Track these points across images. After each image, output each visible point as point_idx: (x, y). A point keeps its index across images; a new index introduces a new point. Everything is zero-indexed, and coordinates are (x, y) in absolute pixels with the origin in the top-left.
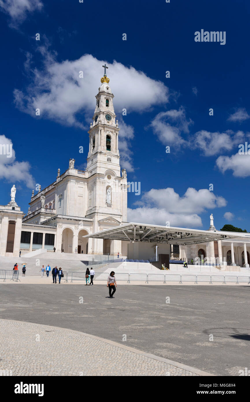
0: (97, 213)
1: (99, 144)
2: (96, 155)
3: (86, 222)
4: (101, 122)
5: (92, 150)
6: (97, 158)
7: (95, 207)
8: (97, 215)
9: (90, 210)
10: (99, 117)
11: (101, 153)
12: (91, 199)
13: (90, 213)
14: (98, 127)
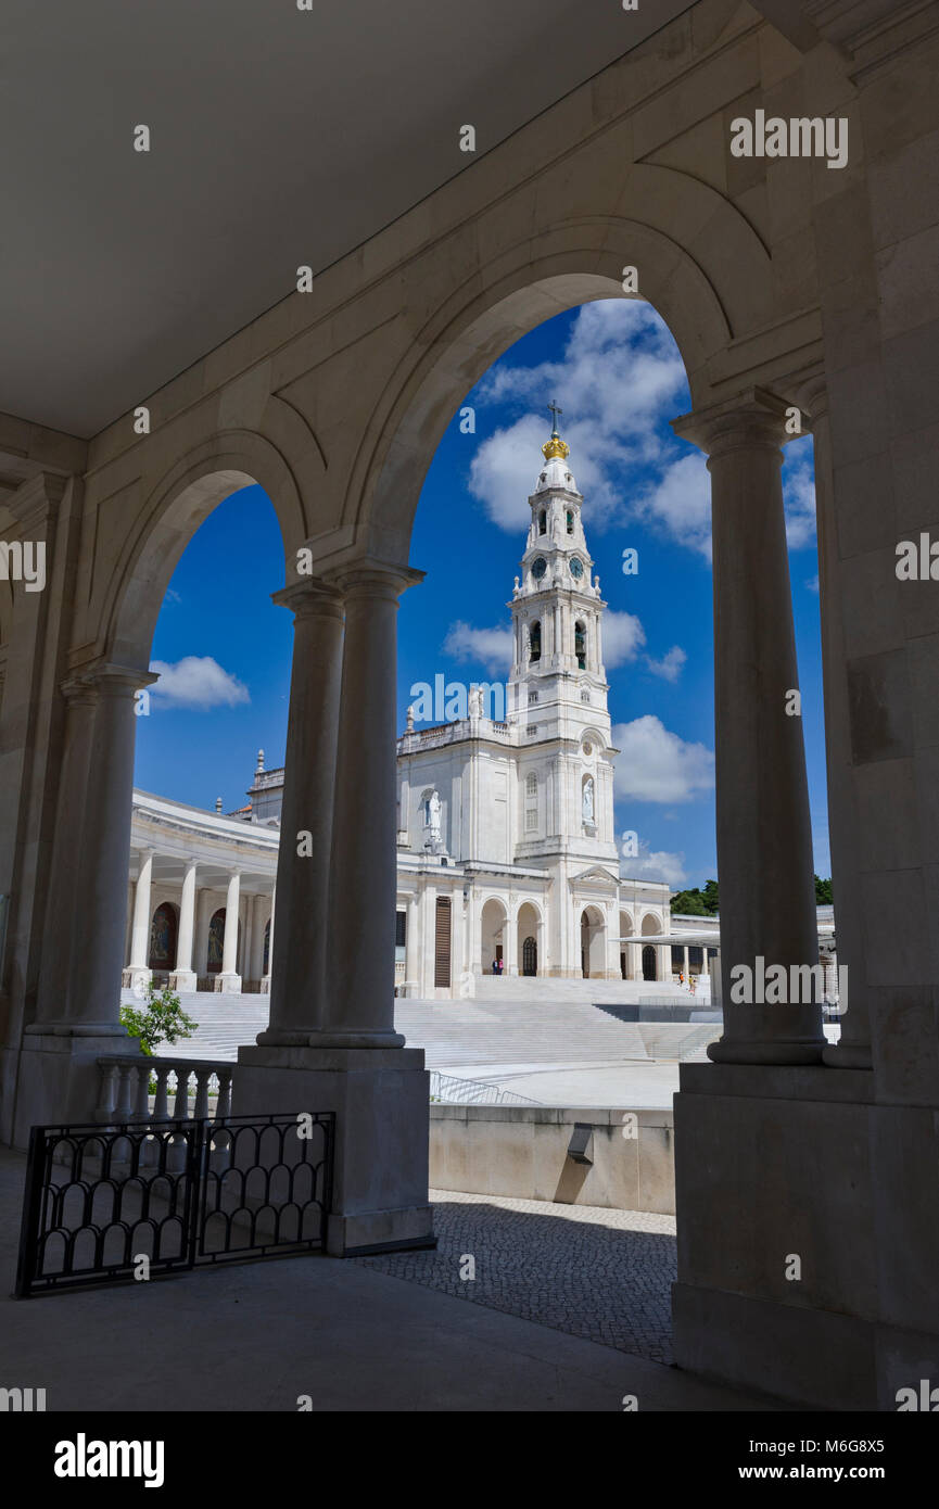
0: (567, 854)
1: (559, 649)
2: (551, 681)
3: (536, 882)
4: (561, 581)
5: (527, 663)
6: (556, 691)
7: (559, 837)
8: (566, 861)
9: (533, 843)
10: (551, 566)
11: (566, 676)
12: (535, 810)
13: (536, 852)
14: (552, 598)
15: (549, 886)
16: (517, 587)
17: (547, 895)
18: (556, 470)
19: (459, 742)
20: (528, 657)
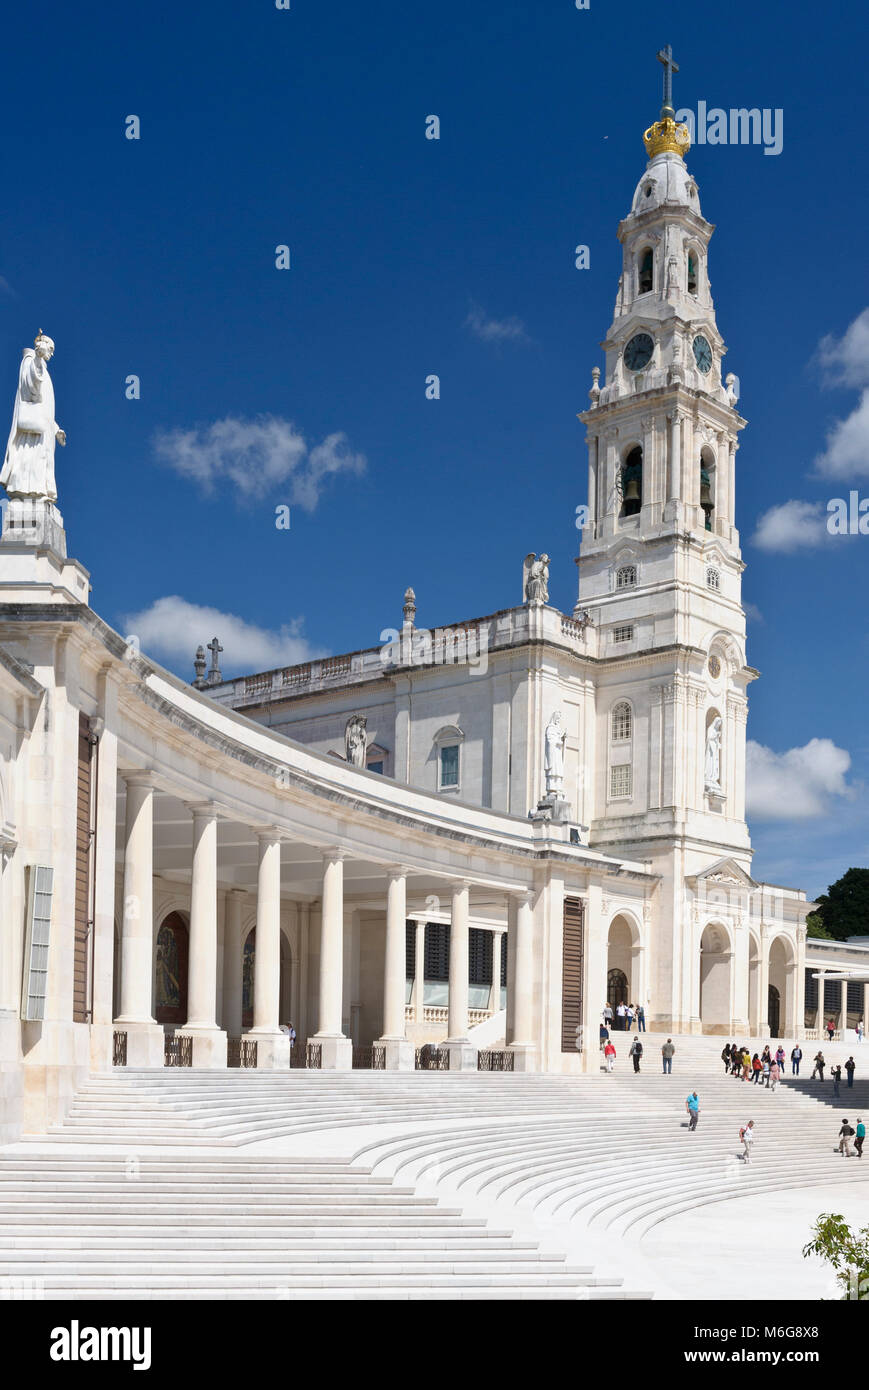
0: (684, 838)
1: (676, 494)
2: (663, 546)
3: (636, 881)
4: (682, 375)
5: (616, 519)
6: (672, 566)
7: (672, 809)
8: (682, 849)
9: (624, 819)
10: (663, 347)
11: (688, 540)
12: (628, 766)
13: (629, 834)
14: (666, 403)
15: (653, 888)
16: (596, 387)
17: (649, 904)
18: (669, 174)
19: (508, 647)
20: (616, 508)
